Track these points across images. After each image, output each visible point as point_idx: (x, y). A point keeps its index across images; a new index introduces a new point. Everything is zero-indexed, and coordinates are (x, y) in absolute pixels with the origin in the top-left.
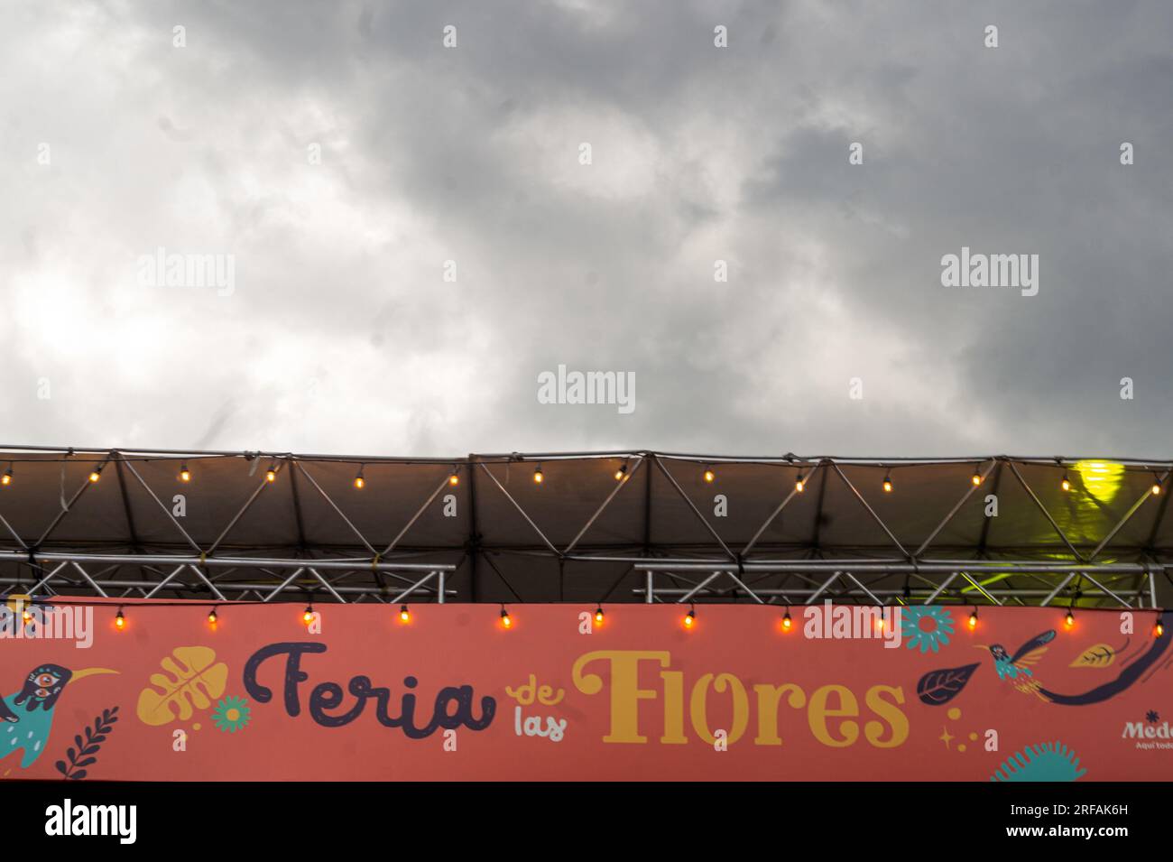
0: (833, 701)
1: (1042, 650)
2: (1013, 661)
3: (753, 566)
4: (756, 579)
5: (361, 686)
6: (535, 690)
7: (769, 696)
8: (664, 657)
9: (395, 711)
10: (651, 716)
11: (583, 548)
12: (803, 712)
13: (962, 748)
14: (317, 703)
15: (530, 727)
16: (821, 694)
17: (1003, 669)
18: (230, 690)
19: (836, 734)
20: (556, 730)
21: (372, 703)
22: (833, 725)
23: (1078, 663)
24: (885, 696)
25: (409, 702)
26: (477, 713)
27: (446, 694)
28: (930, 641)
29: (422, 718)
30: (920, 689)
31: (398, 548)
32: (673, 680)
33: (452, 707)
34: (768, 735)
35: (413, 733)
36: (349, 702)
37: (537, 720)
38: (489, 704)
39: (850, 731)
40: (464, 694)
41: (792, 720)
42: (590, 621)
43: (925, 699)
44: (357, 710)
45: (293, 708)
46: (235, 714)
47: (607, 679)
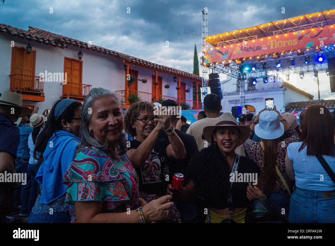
0: (290, 41)
1: (310, 33)
2: (307, 34)
3: (284, 30)
4: (283, 31)
5: (250, 48)
6: (264, 45)
7: (284, 42)
8: (275, 40)
9: (253, 49)
10: (274, 46)
11: (268, 31)
12: (287, 43)
13: (302, 44)
14: (247, 50)
15: (264, 49)
16: (289, 41)
17: (306, 35)
18: (240, 50)
19: (290, 45)
20: (266, 49)
21: (251, 49)
22: (290, 44)
23: (314, 33)
24: (295, 40)
25: (254, 48)
26: (260, 48)
27: (257, 47)
28: (299, 34)
29: (255, 49)
30: (298, 38)
31: (253, 35)
32: (276, 42)
33: (258, 48)
34: (284, 46)
35: (254, 51)
36: (249, 49)
37: (264, 48)
38: (261, 47)
39: (292, 44)
40: (258, 47)
41: (286, 44)
42: (269, 38)
43: (299, 40)
44: (250, 50)
45: (245, 51)
46: (241, 52)
47: (270, 44)
